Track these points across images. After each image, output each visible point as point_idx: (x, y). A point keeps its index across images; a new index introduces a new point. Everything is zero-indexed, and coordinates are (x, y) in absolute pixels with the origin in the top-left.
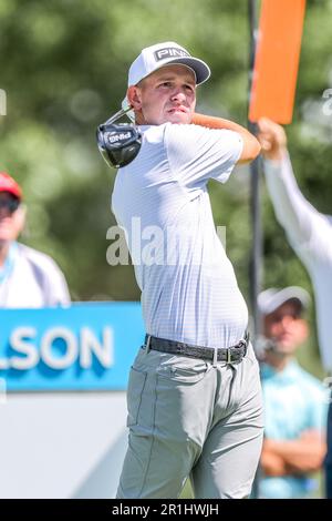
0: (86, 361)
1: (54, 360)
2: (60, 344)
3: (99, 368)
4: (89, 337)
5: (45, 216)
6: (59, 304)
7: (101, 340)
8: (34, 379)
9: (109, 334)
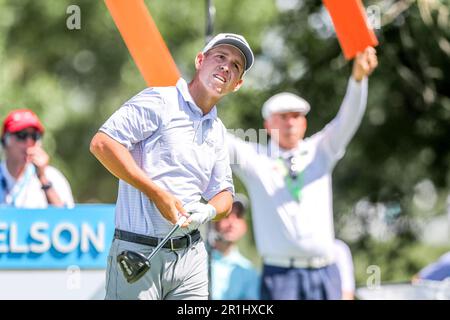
0: (85, 247)
1: (61, 246)
2: (66, 235)
3: (94, 252)
4: (87, 229)
5: (53, 141)
6: (66, 206)
7: (96, 232)
8: (47, 260)
9: (102, 227)
